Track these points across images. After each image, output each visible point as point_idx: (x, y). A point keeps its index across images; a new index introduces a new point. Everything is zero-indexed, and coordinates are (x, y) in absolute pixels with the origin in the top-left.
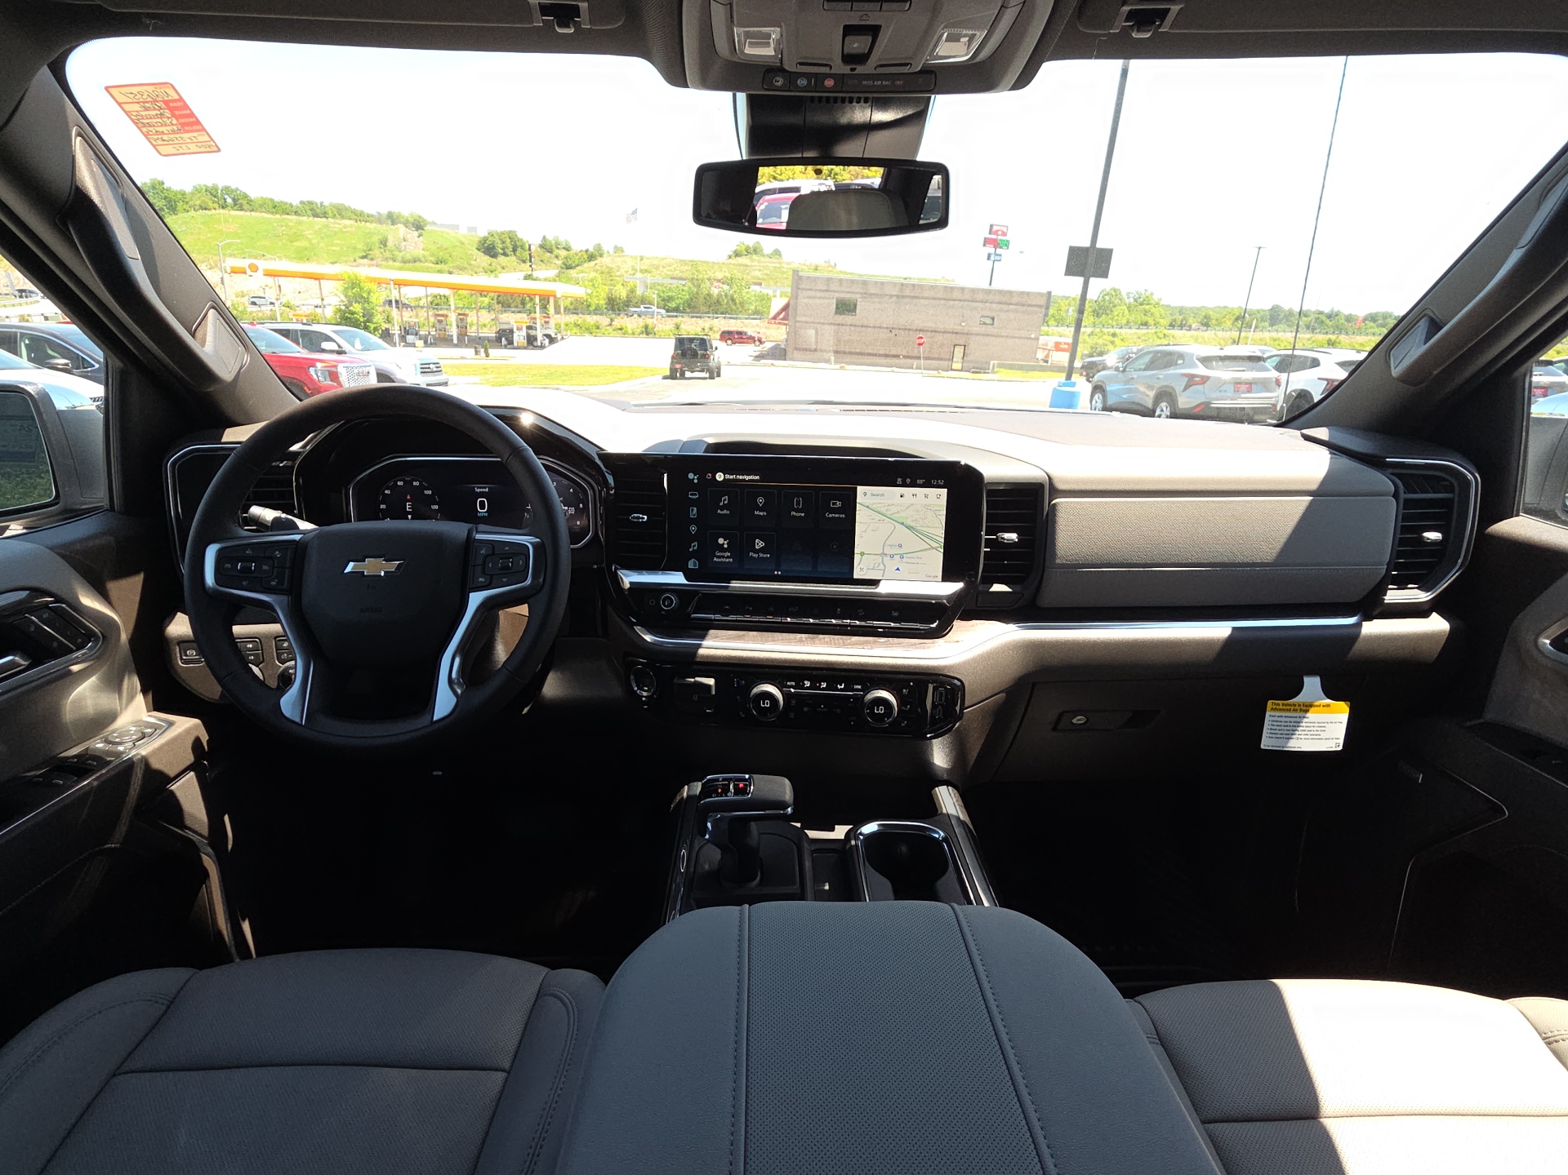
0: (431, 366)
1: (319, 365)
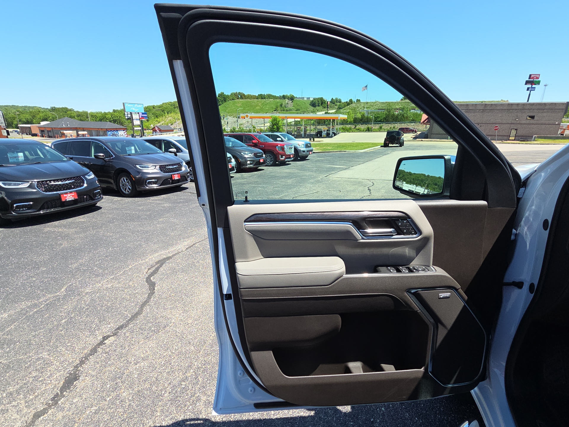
0: (309, 145)
1: (279, 145)
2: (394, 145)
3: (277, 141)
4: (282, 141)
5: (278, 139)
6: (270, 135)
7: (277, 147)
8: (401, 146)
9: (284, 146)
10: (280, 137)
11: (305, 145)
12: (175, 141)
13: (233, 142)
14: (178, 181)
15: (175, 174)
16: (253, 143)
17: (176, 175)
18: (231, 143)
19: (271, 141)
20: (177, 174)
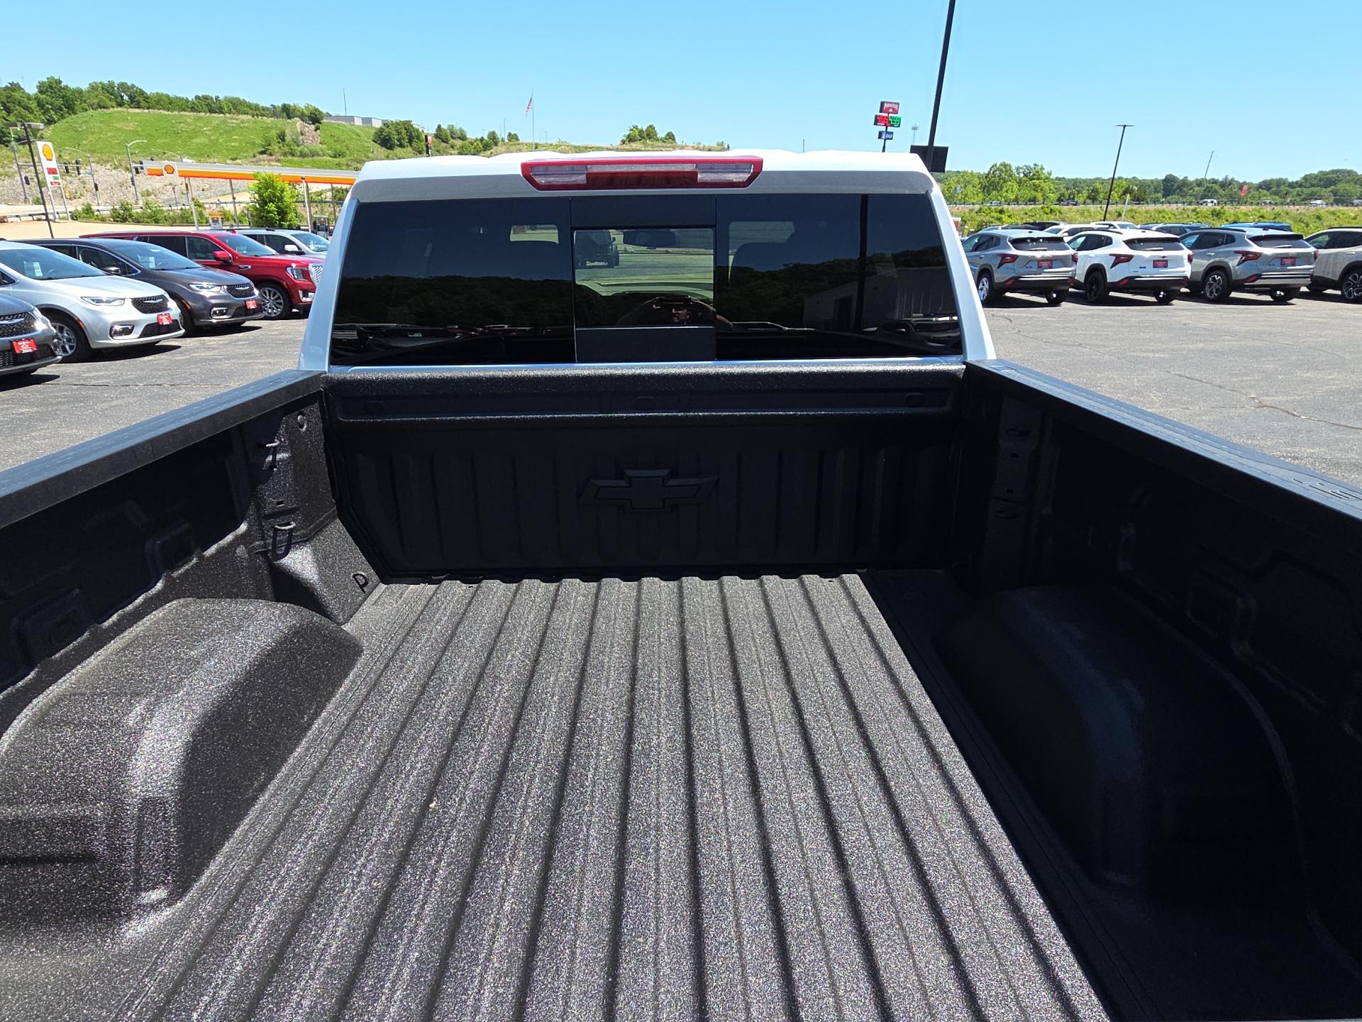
1: (294, 265)
2: (596, 263)
3: (287, 252)
4: (300, 253)
5: (289, 248)
6: (262, 236)
7: (289, 269)
8: (610, 266)
9: (307, 266)
10: (293, 243)
13: (157, 257)
14: (31, 357)
15: (20, 340)
16: (217, 259)
17: (24, 343)
18: (152, 259)
19: (269, 252)
20: (27, 339)
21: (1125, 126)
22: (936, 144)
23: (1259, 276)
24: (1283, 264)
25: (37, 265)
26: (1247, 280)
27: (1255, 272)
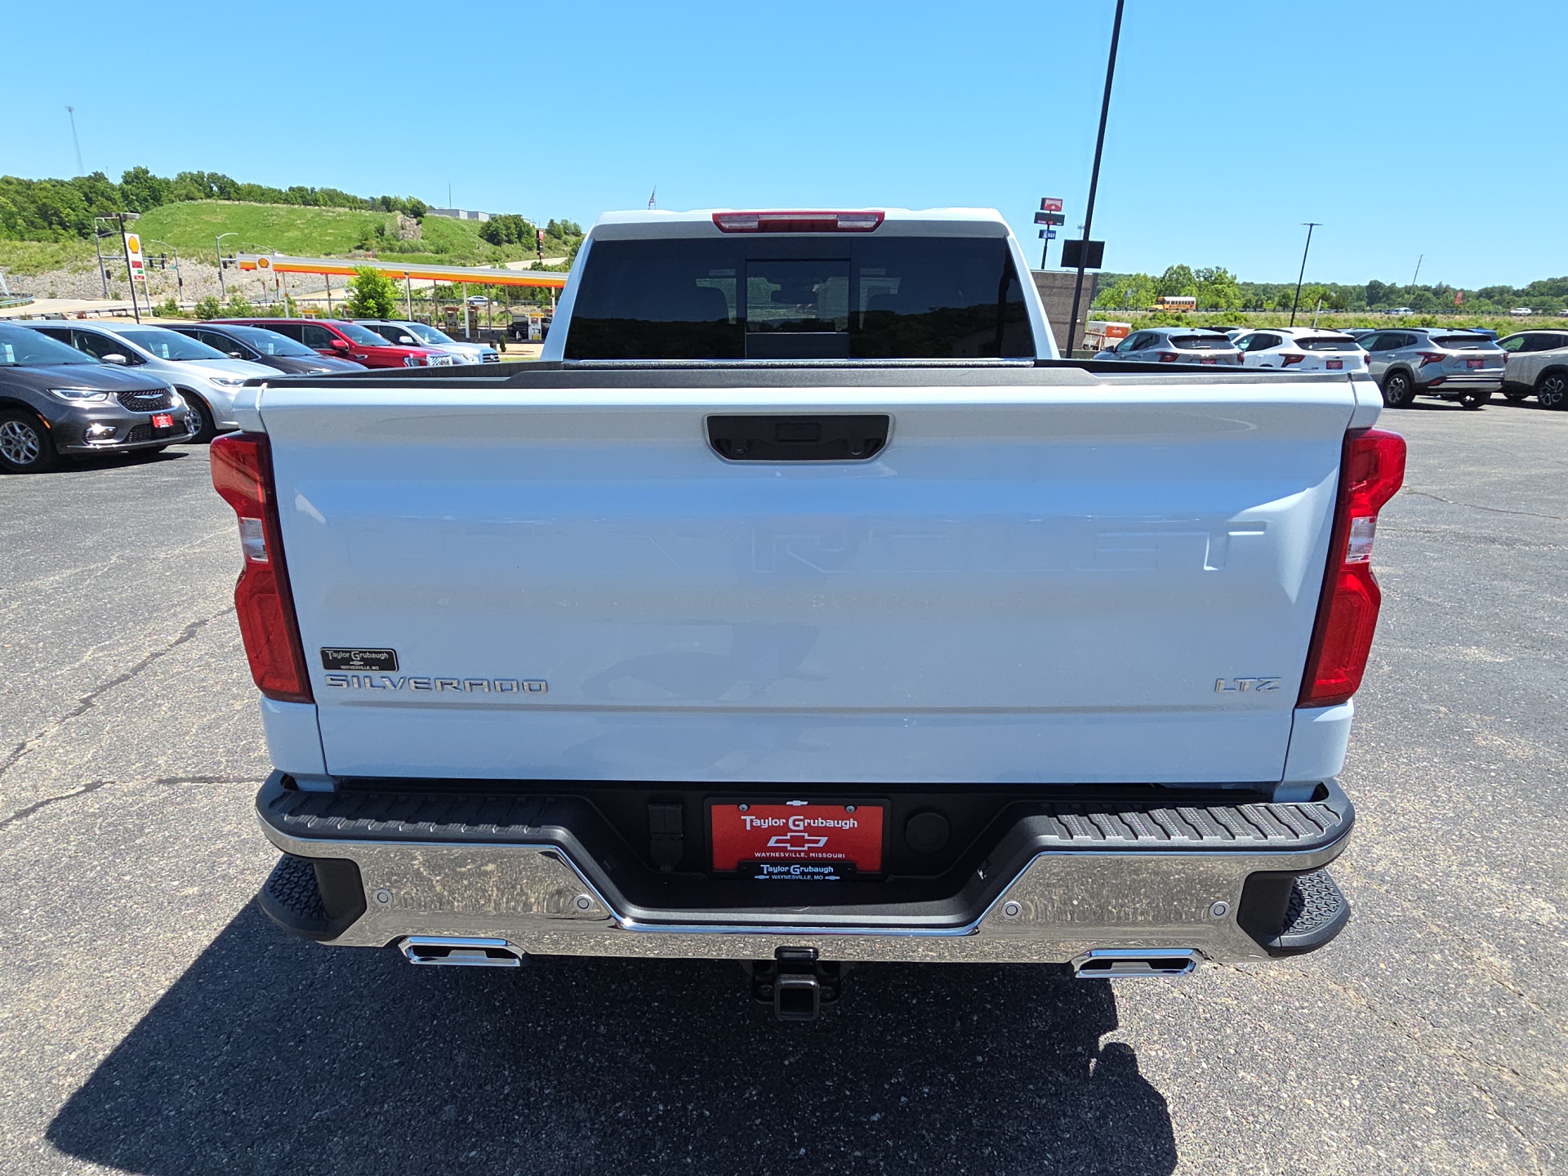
0: (492, 357)
1: (411, 355)
3: (403, 343)
5: (403, 339)
6: (376, 326)
7: (406, 360)
9: (425, 357)
10: (407, 334)
11: (482, 357)
12: (117, 333)
13: (277, 344)
14: (167, 432)
15: (159, 415)
16: (334, 347)
17: (162, 418)
18: (271, 346)
19: (384, 343)
20: (165, 414)
21: (1312, 225)
22: (1091, 239)
23: (1443, 379)
24: (1469, 367)
25: (165, 347)
26: (1431, 383)
27: (1439, 375)
